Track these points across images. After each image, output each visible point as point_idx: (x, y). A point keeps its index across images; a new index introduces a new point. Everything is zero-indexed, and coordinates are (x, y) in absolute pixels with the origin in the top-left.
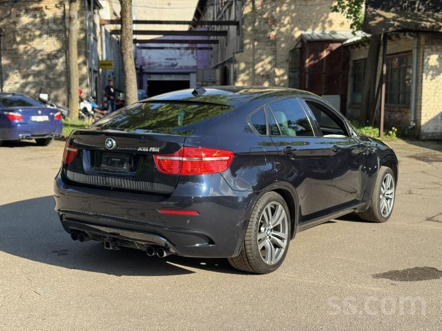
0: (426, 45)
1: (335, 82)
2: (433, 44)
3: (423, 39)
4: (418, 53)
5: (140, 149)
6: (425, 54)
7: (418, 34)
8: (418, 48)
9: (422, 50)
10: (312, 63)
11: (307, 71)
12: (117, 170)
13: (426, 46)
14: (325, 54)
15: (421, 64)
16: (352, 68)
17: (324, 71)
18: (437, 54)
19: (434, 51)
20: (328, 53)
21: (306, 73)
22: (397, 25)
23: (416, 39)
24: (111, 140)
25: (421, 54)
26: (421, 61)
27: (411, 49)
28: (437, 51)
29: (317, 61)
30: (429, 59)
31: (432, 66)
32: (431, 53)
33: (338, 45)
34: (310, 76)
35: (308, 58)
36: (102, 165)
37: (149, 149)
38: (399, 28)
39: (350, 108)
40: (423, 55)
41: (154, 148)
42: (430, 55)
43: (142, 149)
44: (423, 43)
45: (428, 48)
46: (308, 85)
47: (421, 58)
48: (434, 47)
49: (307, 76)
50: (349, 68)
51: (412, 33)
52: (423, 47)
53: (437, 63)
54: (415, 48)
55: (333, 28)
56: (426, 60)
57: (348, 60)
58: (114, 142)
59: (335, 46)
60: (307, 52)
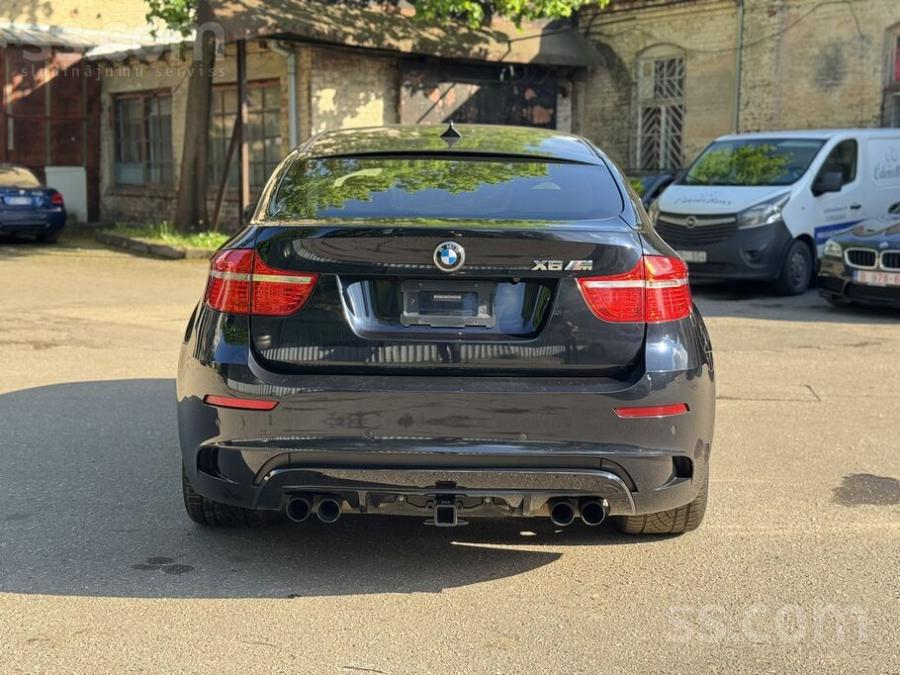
0: (313, 68)
1: (73, 139)
2: (325, 68)
3: (306, 56)
4: (297, 83)
5: (540, 266)
6: (314, 86)
7: (293, 46)
8: (296, 74)
9: (304, 79)
10: (19, 94)
11: (9, 111)
12: (461, 323)
13: (314, 72)
14: (46, 76)
15: (305, 108)
16: (109, 108)
17: (48, 114)
18: (332, 88)
19: (329, 82)
20: (54, 74)
21: (7, 116)
22: (273, 24)
23: (293, 56)
24: (454, 248)
25: (305, 87)
26: (304, 101)
27: (276, 76)
28: (333, 83)
29: (28, 92)
30: (319, 98)
31: (325, 112)
32: (322, 85)
33: (74, 58)
34: (15, 123)
35: (11, 81)
36: (405, 314)
37: (565, 265)
38: (278, 31)
39: (112, 195)
40: (309, 89)
41: (580, 262)
42: (321, 89)
43: (546, 265)
44: (309, 65)
45: (318, 75)
46: (15, 143)
47: (305, 93)
48: (326, 73)
49: (11, 122)
50: (100, 110)
51: (282, 43)
52: (307, 72)
53: (333, 107)
54: (290, 74)
55: (55, 20)
56: (314, 100)
57: (98, 93)
58: (461, 250)
59: (66, 60)
60: (8, 68)
